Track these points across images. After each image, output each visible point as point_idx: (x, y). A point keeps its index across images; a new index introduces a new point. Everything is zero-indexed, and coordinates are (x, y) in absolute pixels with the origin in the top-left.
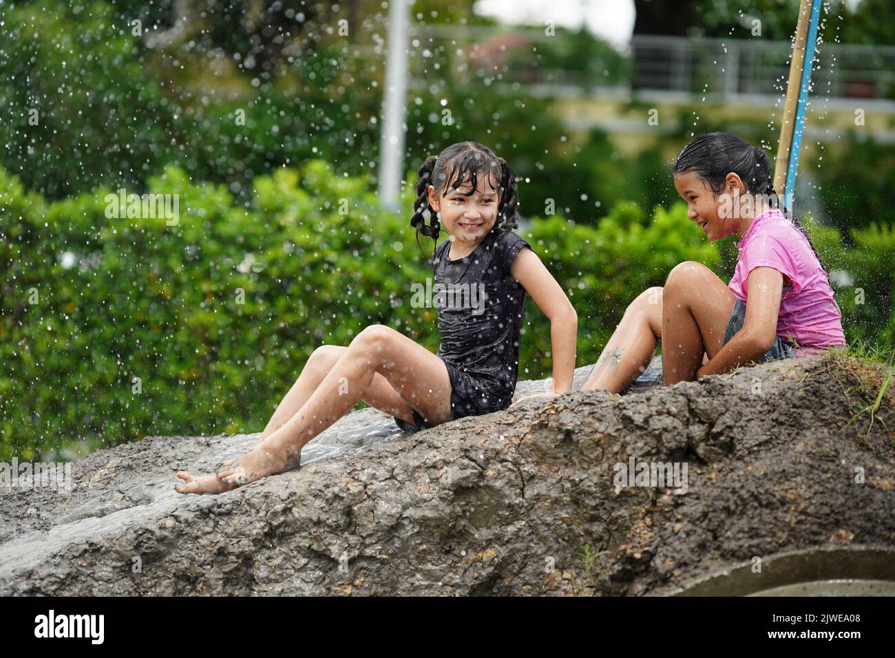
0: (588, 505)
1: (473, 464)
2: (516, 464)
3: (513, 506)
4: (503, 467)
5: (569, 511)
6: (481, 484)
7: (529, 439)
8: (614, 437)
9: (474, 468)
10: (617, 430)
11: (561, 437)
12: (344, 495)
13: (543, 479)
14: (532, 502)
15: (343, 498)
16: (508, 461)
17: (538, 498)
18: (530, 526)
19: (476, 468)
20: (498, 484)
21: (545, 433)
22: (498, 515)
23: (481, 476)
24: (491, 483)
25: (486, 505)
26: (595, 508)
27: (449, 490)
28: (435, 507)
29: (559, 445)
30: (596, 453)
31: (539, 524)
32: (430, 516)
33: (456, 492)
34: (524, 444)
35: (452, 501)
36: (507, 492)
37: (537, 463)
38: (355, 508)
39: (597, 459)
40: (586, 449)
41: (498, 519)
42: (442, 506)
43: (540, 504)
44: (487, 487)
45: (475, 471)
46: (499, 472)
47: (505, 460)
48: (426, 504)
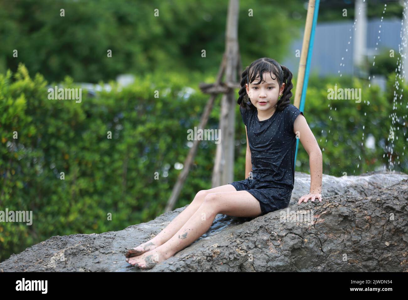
0: (366, 252)
1: (297, 236)
2: (316, 234)
3: (320, 256)
4: (311, 236)
5: (352, 256)
6: (303, 246)
7: (321, 221)
8: (380, 217)
9: (298, 238)
10: (382, 214)
11: (341, 219)
12: (239, 258)
13: (331, 241)
14: (328, 253)
15: (239, 259)
16: (313, 233)
17: (330, 251)
18: (328, 266)
19: (300, 239)
20: (311, 246)
21: (330, 218)
22: (312, 262)
23: (303, 242)
24: (307, 246)
25: (304, 257)
26: (370, 254)
27: (289, 250)
28: (282, 260)
29: (340, 223)
30: (366, 226)
31: (333, 265)
32: (281, 265)
33: (292, 251)
34: (317, 224)
35: (290, 256)
36: (316, 250)
37: (327, 233)
38: (245, 264)
39: (366, 229)
40: (360, 224)
41: (312, 263)
42: (287, 259)
43: (332, 254)
44: (306, 247)
45: (300, 240)
46: (310, 240)
47: (311, 233)
48: (277, 259)
